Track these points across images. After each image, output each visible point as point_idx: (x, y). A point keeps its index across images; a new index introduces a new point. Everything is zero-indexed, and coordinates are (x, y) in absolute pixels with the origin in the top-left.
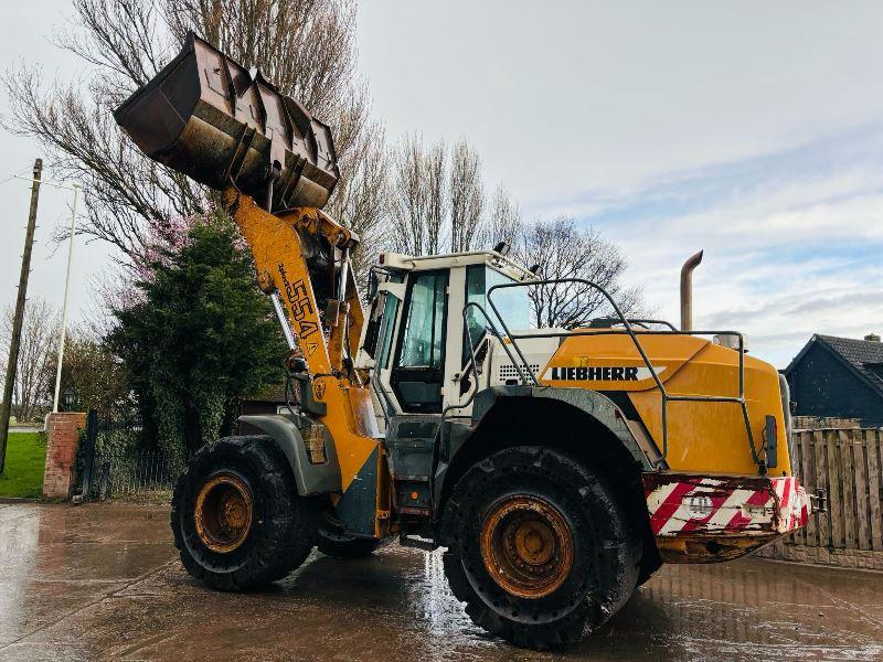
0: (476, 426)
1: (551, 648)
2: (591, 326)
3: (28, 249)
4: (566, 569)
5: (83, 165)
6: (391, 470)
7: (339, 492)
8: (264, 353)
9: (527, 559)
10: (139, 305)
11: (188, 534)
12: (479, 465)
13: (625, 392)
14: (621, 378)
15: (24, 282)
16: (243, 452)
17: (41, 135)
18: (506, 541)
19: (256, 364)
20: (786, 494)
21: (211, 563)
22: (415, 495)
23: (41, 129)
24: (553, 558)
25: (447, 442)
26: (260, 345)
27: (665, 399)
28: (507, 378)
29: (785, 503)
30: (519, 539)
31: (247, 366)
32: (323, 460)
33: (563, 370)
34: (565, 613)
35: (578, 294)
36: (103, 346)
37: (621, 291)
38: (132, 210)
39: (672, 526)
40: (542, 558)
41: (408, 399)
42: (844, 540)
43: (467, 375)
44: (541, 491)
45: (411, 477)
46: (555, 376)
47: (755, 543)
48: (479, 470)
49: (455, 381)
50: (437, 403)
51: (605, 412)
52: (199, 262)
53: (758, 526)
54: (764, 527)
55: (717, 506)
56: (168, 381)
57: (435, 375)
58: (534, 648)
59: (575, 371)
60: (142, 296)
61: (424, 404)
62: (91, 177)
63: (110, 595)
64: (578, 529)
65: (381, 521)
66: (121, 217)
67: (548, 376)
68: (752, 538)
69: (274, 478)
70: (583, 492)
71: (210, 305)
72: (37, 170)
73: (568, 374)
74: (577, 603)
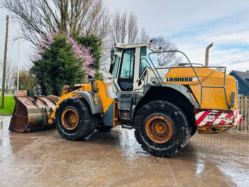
0: (144, 95)
1: (166, 157)
2: (179, 66)
3: (6, 43)
4: (171, 135)
5: (20, 17)
6: (119, 107)
7: (103, 113)
8: (77, 74)
9: (159, 132)
10: (40, 60)
11: (60, 125)
12: (145, 106)
13: (188, 85)
14: (187, 81)
15: (5, 53)
16: (75, 101)
17: (7, 8)
18: (152, 127)
19: (74, 77)
20: (236, 115)
21: (67, 132)
22: (126, 114)
23: (7, 6)
24: (166, 132)
25: (135, 99)
26: (75, 72)
27: (202, 87)
28: (153, 81)
29: (236, 117)
30: (156, 127)
31: (72, 78)
32: (98, 104)
33: (170, 78)
34: (170, 147)
35: (164, 58)
36: (30, 72)
37: (177, 57)
38: (35, 32)
39: (202, 123)
40: (163, 132)
41: (123, 87)
42: (244, 128)
43: (140, 80)
44: (163, 113)
45: (125, 109)
46: (167, 80)
47: (227, 128)
48: (145, 107)
49: (137, 82)
50: (131, 88)
51: (184, 91)
52: (57, 47)
53: (228, 124)
54: (229, 124)
55: (216, 118)
56: (49, 82)
57: (131, 80)
58: (161, 157)
59: (173, 79)
60: (40, 57)
61: (128, 88)
62: (23, 21)
63: (39, 141)
64: (174, 124)
65: (115, 121)
66: (32, 34)
67: (165, 80)
68: (226, 127)
69: (84, 109)
70: (176, 113)
71: (61, 59)
72: (7, 19)
73: (171, 80)
74: (174, 144)
